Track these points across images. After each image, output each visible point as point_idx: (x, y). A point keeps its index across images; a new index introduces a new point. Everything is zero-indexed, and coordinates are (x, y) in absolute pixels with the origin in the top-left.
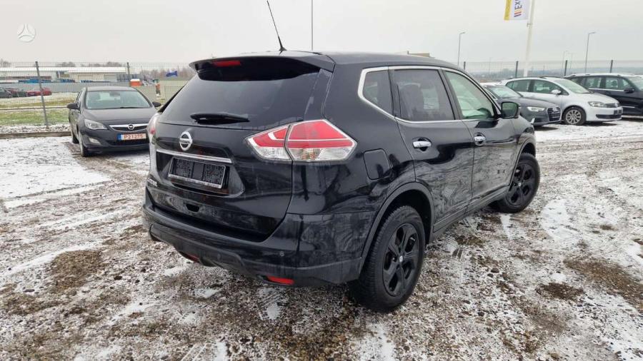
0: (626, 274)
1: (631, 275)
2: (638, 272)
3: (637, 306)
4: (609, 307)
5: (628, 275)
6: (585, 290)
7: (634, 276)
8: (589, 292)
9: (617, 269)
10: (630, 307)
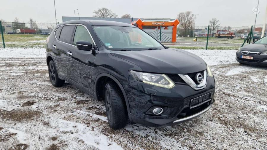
0: (14, 120)
1: (12, 121)
2: (10, 124)
3: (2, 110)
4: (11, 106)
5: (13, 120)
6: (22, 107)
7: (10, 121)
8: (20, 108)
9: (19, 120)
10: (4, 109)
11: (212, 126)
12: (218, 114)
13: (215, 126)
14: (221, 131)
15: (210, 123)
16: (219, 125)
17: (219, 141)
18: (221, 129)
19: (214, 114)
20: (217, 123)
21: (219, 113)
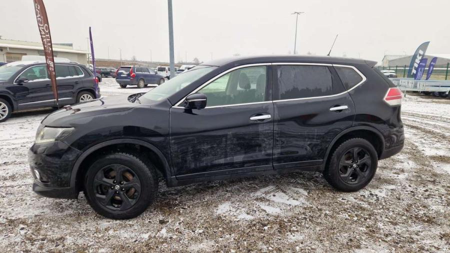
11: (30, 210)
12: (32, 233)
13: (27, 211)
14: (15, 209)
15: (37, 212)
16: (21, 216)
17: (14, 200)
18: (17, 212)
19: (39, 229)
20: (26, 217)
21: (31, 236)
